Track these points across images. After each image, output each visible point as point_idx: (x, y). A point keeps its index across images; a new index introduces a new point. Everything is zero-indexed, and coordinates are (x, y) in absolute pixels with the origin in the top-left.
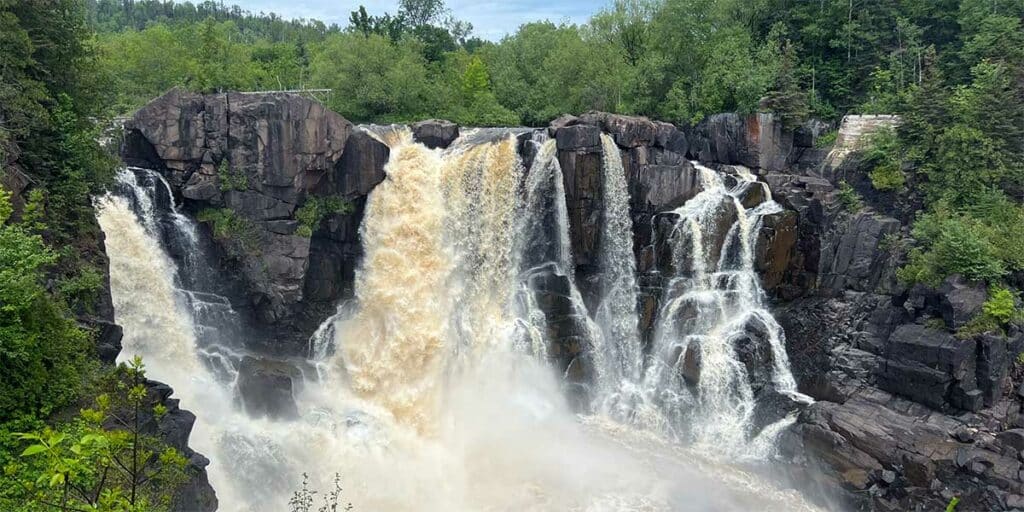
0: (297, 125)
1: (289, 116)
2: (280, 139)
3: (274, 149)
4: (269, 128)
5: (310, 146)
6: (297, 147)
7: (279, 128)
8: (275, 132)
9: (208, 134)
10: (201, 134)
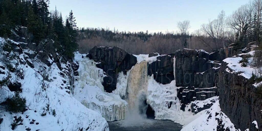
0: (116, 53)
1: (114, 51)
2: (113, 55)
3: (112, 57)
4: (111, 53)
5: (118, 56)
6: (116, 57)
7: (113, 53)
8: (112, 54)
9: (101, 54)
10: (100, 54)
